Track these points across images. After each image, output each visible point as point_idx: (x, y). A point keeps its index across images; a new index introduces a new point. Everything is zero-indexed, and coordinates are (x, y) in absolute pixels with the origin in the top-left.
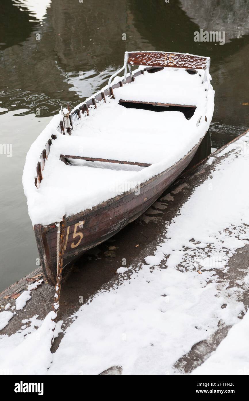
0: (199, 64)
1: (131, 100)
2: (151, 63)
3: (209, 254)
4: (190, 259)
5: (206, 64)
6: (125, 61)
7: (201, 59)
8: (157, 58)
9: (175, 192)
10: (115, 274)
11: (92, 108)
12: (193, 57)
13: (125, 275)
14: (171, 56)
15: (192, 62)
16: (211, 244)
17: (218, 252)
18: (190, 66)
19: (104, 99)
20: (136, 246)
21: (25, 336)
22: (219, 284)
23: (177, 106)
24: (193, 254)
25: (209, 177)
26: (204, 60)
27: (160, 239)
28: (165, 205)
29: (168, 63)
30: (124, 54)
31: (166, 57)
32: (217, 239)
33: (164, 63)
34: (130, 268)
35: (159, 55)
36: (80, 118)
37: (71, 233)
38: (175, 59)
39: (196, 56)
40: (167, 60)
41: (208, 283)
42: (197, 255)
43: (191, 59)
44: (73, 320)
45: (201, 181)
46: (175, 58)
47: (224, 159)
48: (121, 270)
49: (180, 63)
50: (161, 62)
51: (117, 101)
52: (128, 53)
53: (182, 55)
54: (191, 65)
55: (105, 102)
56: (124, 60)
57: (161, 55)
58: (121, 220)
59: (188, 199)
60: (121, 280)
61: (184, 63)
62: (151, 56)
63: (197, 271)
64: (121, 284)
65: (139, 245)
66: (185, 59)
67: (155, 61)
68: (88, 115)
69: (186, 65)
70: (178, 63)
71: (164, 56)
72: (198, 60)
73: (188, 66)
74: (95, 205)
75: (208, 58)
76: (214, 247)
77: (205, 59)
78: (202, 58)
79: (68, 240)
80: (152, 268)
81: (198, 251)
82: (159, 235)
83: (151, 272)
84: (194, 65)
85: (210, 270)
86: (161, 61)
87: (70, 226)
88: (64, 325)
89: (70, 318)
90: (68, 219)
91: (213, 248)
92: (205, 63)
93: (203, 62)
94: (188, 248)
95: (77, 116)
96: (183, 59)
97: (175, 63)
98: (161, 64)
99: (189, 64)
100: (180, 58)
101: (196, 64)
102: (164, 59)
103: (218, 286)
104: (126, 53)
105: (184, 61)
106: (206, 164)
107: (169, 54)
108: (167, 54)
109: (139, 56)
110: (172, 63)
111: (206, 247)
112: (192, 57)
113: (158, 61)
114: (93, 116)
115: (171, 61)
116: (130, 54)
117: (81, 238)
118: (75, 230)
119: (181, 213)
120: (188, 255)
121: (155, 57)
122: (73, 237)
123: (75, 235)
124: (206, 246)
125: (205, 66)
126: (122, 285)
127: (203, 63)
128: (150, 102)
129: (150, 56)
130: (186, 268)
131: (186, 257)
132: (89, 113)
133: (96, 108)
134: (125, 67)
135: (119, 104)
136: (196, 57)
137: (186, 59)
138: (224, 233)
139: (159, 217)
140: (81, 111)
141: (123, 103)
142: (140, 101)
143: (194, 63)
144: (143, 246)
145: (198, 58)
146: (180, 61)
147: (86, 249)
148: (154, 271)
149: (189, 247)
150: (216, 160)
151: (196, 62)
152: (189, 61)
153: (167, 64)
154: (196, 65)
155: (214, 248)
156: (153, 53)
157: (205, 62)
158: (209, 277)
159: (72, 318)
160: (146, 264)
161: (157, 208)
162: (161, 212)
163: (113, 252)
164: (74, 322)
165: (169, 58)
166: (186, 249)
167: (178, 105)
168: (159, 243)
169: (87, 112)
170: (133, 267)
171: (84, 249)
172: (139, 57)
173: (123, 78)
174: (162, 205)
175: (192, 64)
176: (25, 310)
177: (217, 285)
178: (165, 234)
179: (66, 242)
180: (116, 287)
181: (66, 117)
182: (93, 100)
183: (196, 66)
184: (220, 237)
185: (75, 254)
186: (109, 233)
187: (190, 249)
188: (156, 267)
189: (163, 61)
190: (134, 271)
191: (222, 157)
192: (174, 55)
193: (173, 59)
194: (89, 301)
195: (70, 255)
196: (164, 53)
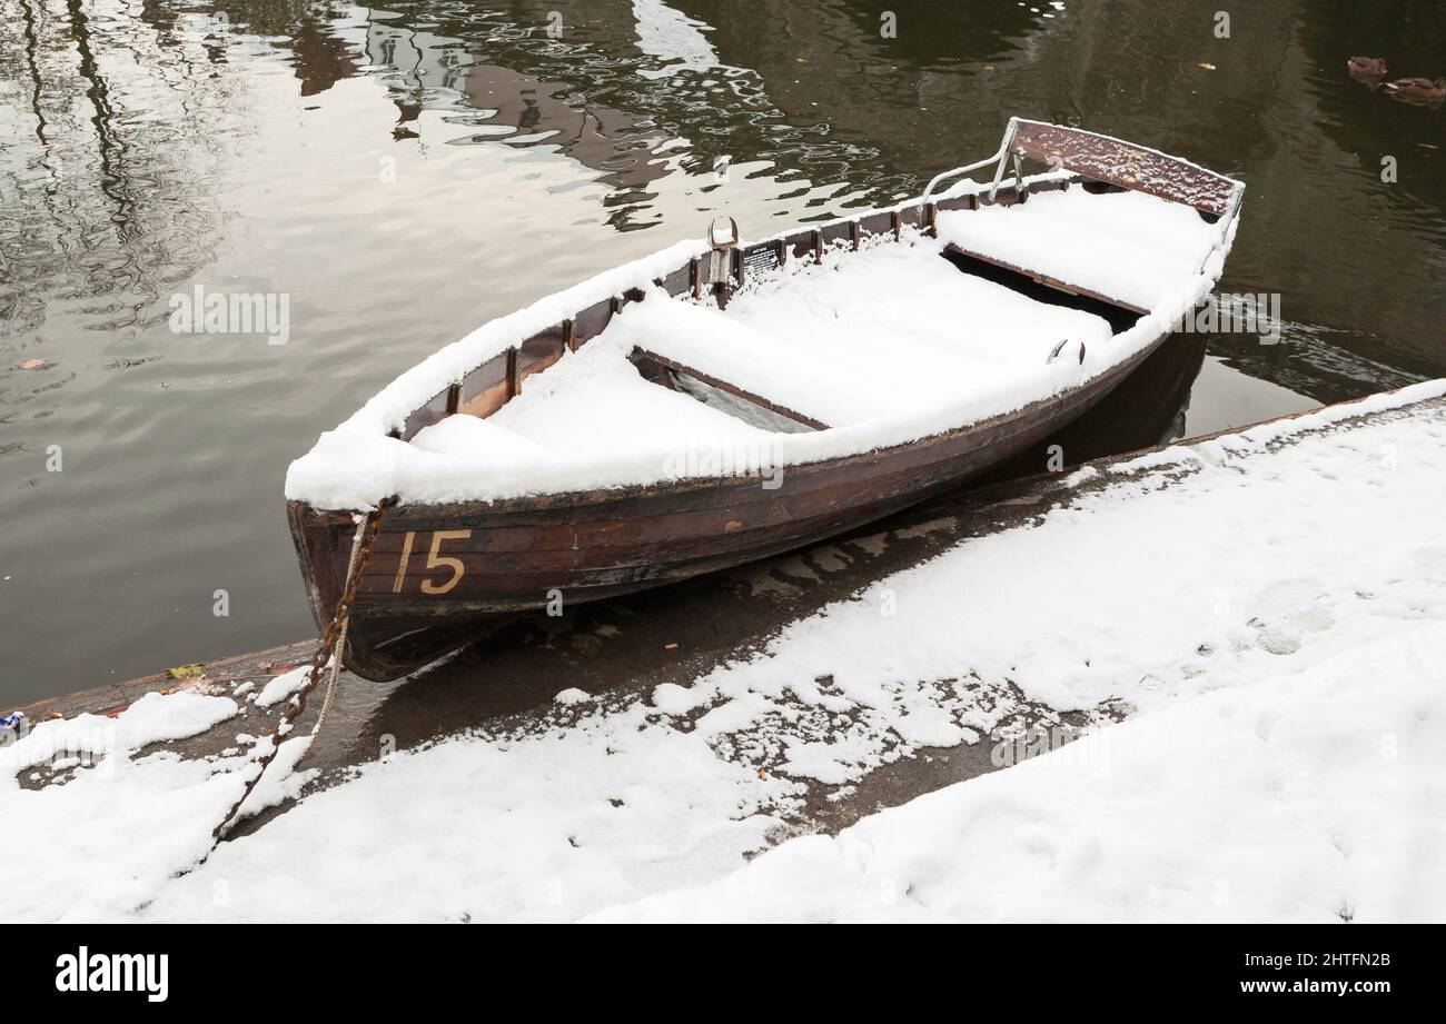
0: (1207, 194)
1: (980, 252)
2: (1073, 164)
3: (836, 734)
4: (773, 729)
5: (1228, 201)
6: (1004, 141)
7: (1216, 184)
8: (1093, 152)
9: (903, 534)
10: (549, 700)
11: (840, 246)
12: (1198, 171)
13: (571, 712)
14: (1133, 153)
15: (1189, 185)
16: (866, 708)
17: (866, 735)
18: (1181, 196)
19: (896, 233)
20: (668, 647)
21: (214, 773)
22: (786, 825)
23: (1099, 298)
24: (792, 719)
25: (1033, 520)
26: (1225, 189)
27: (745, 650)
28: (845, 560)
29: (1121, 174)
30: (1008, 120)
31: (1119, 156)
32: (897, 699)
33: (1110, 171)
34: (597, 698)
35: (1100, 146)
36: (781, 264)
37: (420, 552)
38: (1142, 167)
39: (1206, 170)
40: (1119, 163)
41: (761, 811)
42: (799, 727)
43: (1190, 176)
44: (346, 777)
45: (1003, 524)
46: (1143, 163)
47: (1122, 484)
48: (571, 696)
49: (1154, 181)
50: (1101, 166)
51: (939, 245)
52: (1018, 122)
53: (1166, 158)
54: (1184, 193)
55: (896, 240)
56: (1001, 140)
57: (1107, 144)
58: (623, 561)
59: (919, 565)
60: (547, 723)
61: (1165, 182)
62: (1080, 144)
63: (759, 771)
64: (541, 731)
65: (680, 646)
66: (1170, 173)
67: (1086, 160)
68: (817, 262)
69: (1171, 191)
70: (1149, 180)
71: (1115, 151)
72: (1207, 183)
73: (1176, 195)
74: (507, 496)
75: (1240, 185)
76: (865, 720)
77: (1229, 186)
78: (1220, 180)
79: (408, 569)
80: (654, 719)
81: (813, 715)
82: (750, 637)
83: (642, 728)
84: (1193, 194)
85: (795, 779)
86: (1102, 162)
87: (417, 531)
88: (316, 782)
89: (344, 770)
90: (403, 511)
91: (861, 721)
92: (1224, 197)
93: (1222, 192)
94: (794, 698)
95: (771, 257)
96: (1168, 170)
97: (1139, 176)
98: (1101, 170)
99: (1179, 189)
100: (1159, 167)
101: (1199, 192)
102: (1114, 159)
103: (778, 830)
104: (1014, 119)
105: (1167, 177)
106: (1060, 482)
107: (1130, 148)
108: (1125, 145)
109: (1045, 135)
110: (1132, 175)
111: (845, 713)
112: (1192, 172)
113: (1093, 160)
114: (836, 268)
115: (1131, 170)
116: (1022, 126)
117: (457, 573)
118: (435, 547)
119: (862, 596)
120: (777, 717)
121: (1090, 150)
122: (426, 563)
123: (433, 562)
124: (848, 708)
125: (1224, 205)
126: (539, 736)
127: (1218, 196)
128: (1027, 271)
129: (1075, 142)
130: (741, 749)
131: (767, 720)
132: (823, 258)
133: (855, 248)
134: (1001, 154)
135: (941, 254)
136: (1206, 174)
137: (1174, 171)
138: (930, 690)
139: (796, 588)
140: (790, 249)
141: (954, 255)
142: (1002, 259)
143: (1195, 191)
144: (686, 651)
145: (1211, 177)
146: (1154, 176)
147: (478, 607)
148: (651, 728)
149: (800, 698)
150: (1098, 479)
151: (1199, 189)
152: (1182, 181)
153: (1116, 173)
154: (1199, 196)
155: (864, 723)
156: (1086, 135)
157: (1228, 193)
158: (777, 798)
159: (347, 774)
160: (649, 703)
161: (815, 561)
162: (816, 577)
163: (599, 642)
164: (344, 784)
165: (1127, 158)
166: (789, 697)
167: (1102, 296)
168: (731, 658)
169: (818, 256)
170: (608, 698)
171: (471, 607)
172: (1045, 140)
173: (987, 187)
174: (836, 556)
175: (1188, 192)
176: (268, 713)
177: (778, 826)
178: (770, 639)
179: (402, 571)
180: (519, 736)
181: (718, 253)
182: (852, 226)
183: (1197, 199)
184: (909, 698)
185: (433, 612)
186: (574, 585)
187: (799, 702)
188: (666, 719)
189: (1110, 164)
190: (600, 710)
191: (1123, 476)
192: (1144, 154)
193: (1136, 166)
194: (420, 748)
195: (413, 610)
196: (1117, 143)
